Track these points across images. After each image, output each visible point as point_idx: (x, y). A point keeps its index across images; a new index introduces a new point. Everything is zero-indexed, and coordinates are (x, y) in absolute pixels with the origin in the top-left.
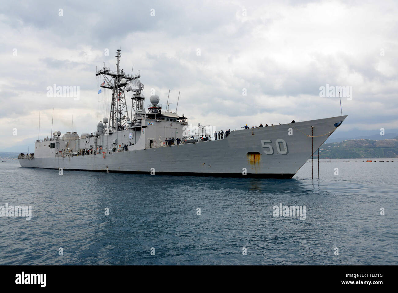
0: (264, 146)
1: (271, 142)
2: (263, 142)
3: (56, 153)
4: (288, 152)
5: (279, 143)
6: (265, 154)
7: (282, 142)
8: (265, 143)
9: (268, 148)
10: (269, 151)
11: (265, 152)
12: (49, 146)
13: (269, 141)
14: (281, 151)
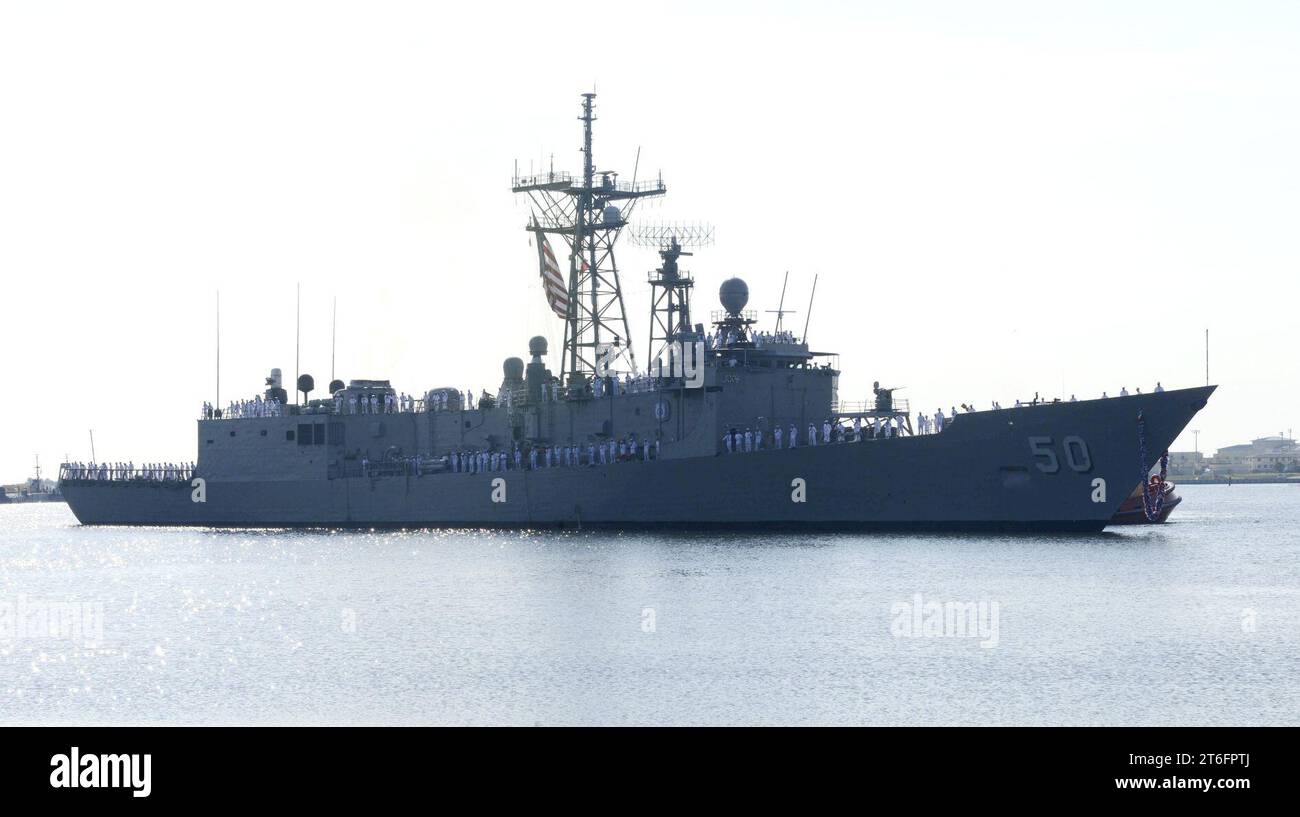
0: (1037, 451)
1: (1052, 443)
2: (1033, 441)
3: (332, 462)
4: (1090, 467)
5: (1071, 444)
6: (1039, 470)
7: (1077, 443)
8: (1039, 445)
9: (1046, 456)
10: (1048, 463)
11: (1040, 466)
12: (290, 435)
13: (1048, 440)
14: (1075, 463)
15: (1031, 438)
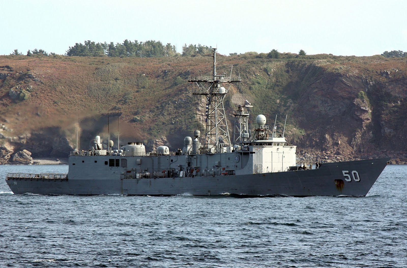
0: (345, 175)
1: (349, 173)
2: (344, 172)
3: (122, 173)
4: (360, 180)
5: (354, 173)
6: (346, 181)
7: (355, 173)
8: (345, 173)
9: (347, 176)
10: (348, 179)
11: (346, 179)
12: (106, 163)
13: (348, 172)
14: (356, 179)
15: (343, 171)
